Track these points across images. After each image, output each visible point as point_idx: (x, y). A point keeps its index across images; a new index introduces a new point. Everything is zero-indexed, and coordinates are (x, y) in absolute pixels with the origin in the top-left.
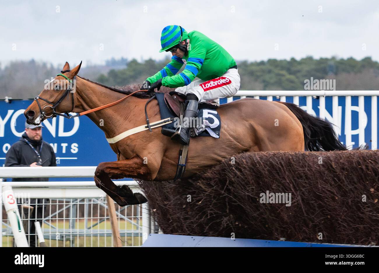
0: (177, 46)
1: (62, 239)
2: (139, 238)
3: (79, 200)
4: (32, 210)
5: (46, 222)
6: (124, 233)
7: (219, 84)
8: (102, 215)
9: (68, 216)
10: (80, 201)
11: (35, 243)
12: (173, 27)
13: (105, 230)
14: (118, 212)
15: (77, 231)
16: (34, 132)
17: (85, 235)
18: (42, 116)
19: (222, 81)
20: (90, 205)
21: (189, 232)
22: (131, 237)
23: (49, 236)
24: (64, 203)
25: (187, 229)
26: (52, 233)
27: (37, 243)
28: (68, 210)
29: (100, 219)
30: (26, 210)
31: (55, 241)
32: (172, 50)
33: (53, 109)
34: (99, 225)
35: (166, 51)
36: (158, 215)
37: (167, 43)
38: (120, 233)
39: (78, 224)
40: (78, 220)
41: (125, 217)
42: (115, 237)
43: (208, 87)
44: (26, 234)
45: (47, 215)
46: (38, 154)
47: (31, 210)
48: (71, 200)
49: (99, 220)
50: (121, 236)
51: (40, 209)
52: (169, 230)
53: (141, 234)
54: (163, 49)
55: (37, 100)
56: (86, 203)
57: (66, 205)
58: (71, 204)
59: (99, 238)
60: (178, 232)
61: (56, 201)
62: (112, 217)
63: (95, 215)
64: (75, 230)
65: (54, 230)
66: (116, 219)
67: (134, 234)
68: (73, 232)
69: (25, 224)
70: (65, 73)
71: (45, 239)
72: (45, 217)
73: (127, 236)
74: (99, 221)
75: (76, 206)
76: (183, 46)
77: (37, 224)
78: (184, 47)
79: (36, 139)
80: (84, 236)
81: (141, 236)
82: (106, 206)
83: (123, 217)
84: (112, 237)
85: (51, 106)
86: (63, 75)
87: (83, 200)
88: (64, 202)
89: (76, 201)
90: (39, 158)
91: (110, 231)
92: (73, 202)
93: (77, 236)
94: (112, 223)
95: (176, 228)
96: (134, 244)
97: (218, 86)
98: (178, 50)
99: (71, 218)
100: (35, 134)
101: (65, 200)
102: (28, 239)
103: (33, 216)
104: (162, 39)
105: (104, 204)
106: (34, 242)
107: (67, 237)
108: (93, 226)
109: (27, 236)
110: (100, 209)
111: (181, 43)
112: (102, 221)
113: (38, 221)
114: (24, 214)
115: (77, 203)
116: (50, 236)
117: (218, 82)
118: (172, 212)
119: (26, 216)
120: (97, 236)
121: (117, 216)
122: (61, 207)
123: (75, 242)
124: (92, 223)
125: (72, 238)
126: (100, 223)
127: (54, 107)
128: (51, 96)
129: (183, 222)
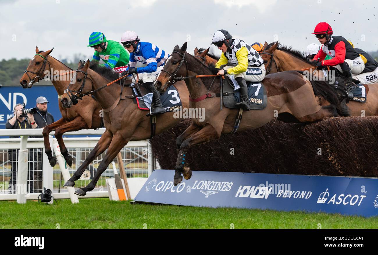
0: (99, 45)
12: (98, 33)
16: (43, 106)
32: (95, 47)
35: (91, 46)
37: (93, 42)
46: (45, 120)
53: (147, 172)
54: (89, 45)
55: (26, 73)
66: (122, 161)
76: (103, 46)
79: (44, 110)
90: (46, 123)
98: (99, 47)
100: (43, 107)
104: (90, 39)
111: (102, 43)
117: (125, 69)
128: (35, 69)
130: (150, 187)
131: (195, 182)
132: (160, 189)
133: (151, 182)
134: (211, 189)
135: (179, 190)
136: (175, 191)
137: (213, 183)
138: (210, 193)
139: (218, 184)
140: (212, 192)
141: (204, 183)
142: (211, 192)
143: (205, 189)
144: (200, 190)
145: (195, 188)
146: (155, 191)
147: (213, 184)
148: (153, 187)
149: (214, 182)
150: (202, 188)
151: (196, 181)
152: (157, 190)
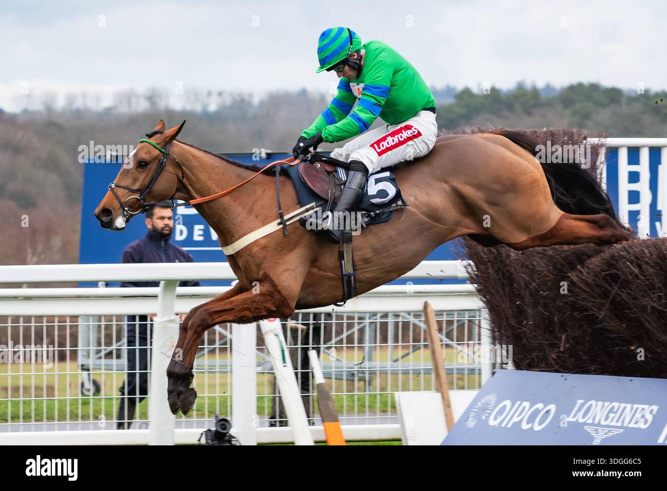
0: (345, 62)
1: (352, 379)
2: (477, 376)
3: (379, 315)
4: (305, 332)
5: (326, 351)
6: (452, 369)
7: (401, 140)
8: (416, 339)
9: (361, 341)
10: (381, 317)
11: (308, 385)
13: (422, 363)
14: (442, 335)
15: (377, 364)
17: (389, 372)
18: (125, 213)
19: (405, 134)
20: (396, 324)
21: (556, 367)
22: (464, 374)
23: (331, 374)
24: (356, 321)
25: (553, 362)
26: (336, 368)
27: (313, 385)
28: (362, 331)
29: (414, 346)
30: (294, 331)
31: (341, 381)
32: (337, 68)
33: (141, 200)
34: (411, 356)
36: (507, 338)
37: (327, 57)
38: (446, 369)
39: (378, 353)
40: (378, 348)
41: (454, 343)
42: (438, 375)
43: (385, 148)
44: (294, 370)
45: (328, 339)
47: (302, 331)
48: (367, 316)
49: (411, 347)
50: (448, 374)
51: (317, 329)
52: (525, 364)
53: (480, 370)
54: (322, 68)
55: (112, 190)
56: (391, 320)
57: (359, 323)
58: (367, 321)
59: (411, 376)
60: (540, 367)
61: (343, 316)
62: (432, 342)
63: (405, 338)
64: (373, 364)
65: (339, 364)
66: (440, 346)
67: (468, 369)
68: (370, 367)
69: (293, 353)
70: (153, 138)
71: (325, 378)
72: (325, 343)
73: (457, 374)
74: (411, 350)
75: (374, 324)
76: (355, 61)
77: (312, 354)
78: (356, 63)
80: (387, 374)
81: (480, 374)
82: (423, 326)
83: (450, 342)
84: (433, 376)
85: (137, 196)
86: (149, 141)
87: (385, 315)
88: (356, 318)
89: (375, 318)
91: (430, 366)
92: (370, 318)
93: (376, 374)
94: (433, 353)
95: (536, 360)
96: (468, 386)
97: (401, 143)
98: (346, 68)
99: (367, 344)
101: (356, 316)
102: (297, 379)
103: (306, 341)
104: (320, 50)
105: (420, 321)
106: (308, 383)
107: (360, 375)
108: (403, 357)
109: (296, 374)
110: (414, 330)
111: (351, 56)
112: (416, 348)
113: (313, 348)
114: (291, 338)
115: (376, 319)
116: (333, 374)
117: (399, 136)
118: (530, 335)
119: (294, 342)
120: (409, 374)
121: (441, 341)
122: (350, 326)
123: (373, 383)
124: (400, 352)
125: (369, 377)
126: (413, 352)
127: (142, 197)
128: (135, 180)
129: (548, 350)
130: (478, 417)
131: (576, 404)
132: (500, 419)
133: (483, 401)
134: (607, 423)
135: (540, 423)
136: (530, 425)
137: (613, 407)
138: (606, 434)
139: (625, 408)
140: (609, 431)
141: (596, 405)
142: (607, 431)
143: (596, 422)
144: (585, 424)
145: (574, 420)
146: (489, 425)
147: (615, 410)
148: (486, 416)
149: (616, 404)
150: (588, 419)
151: (580, 402)
152: (492, 422)
